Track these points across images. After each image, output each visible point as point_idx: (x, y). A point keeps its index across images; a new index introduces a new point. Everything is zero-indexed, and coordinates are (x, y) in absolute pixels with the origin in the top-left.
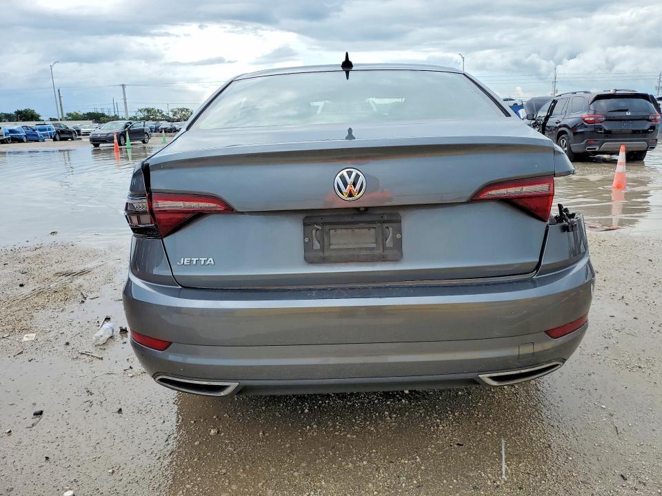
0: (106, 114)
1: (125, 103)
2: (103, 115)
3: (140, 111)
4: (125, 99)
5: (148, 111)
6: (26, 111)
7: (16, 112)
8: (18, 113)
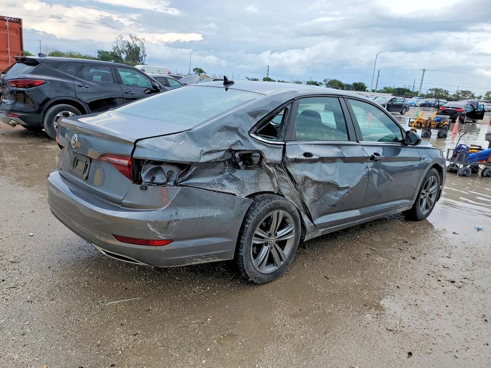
0: (411, 90)
1: (422, 83)
2: (408, 91)
3: (430, 90)
4: (422, 80)
5: (437, 90)
6: (360, 84)
7: (353, 84)
8: (355, 84)
